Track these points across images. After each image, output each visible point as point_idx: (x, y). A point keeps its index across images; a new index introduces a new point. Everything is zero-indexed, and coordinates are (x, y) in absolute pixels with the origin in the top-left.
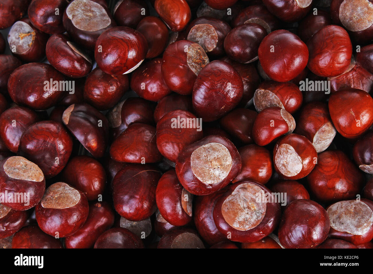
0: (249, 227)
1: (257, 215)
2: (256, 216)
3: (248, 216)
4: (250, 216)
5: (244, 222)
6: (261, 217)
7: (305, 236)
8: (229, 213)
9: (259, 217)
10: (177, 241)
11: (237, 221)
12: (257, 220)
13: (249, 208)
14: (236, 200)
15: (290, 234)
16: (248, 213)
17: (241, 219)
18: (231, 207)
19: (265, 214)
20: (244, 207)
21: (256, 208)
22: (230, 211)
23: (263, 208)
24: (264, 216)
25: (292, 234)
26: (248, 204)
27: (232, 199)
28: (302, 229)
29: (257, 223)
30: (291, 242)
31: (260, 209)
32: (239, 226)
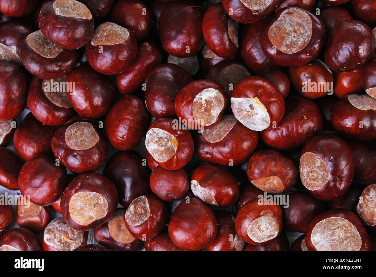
0: (296, 50)
1: (304, 38)
2: (302, 39)
3: (294, 39)
4: (296, 39)
5: (291, 45)
6: (308, 39)
7: (351, 53)
8: (276, 37)
9: (306, 39)
10: (225, 72)
11: (284, 45)
12: (303, 42)
13: (295, 31)
14: (282, 24)
15: (337, 53)
16: (294, 37)
17: (288, 42)
18: (278, 32)
19: (311, 36)
20: (290, 31)
21: (302, 31)
22: (277, 36)
23: (309, 31)
24: (310, 38)
25: (339, 52)
26: (295, 28)
27: (278, 25)
28: (348, 46)
29: (304, 45)
30: (338, 61)
31: (307, 32)
32: (286, 50)
